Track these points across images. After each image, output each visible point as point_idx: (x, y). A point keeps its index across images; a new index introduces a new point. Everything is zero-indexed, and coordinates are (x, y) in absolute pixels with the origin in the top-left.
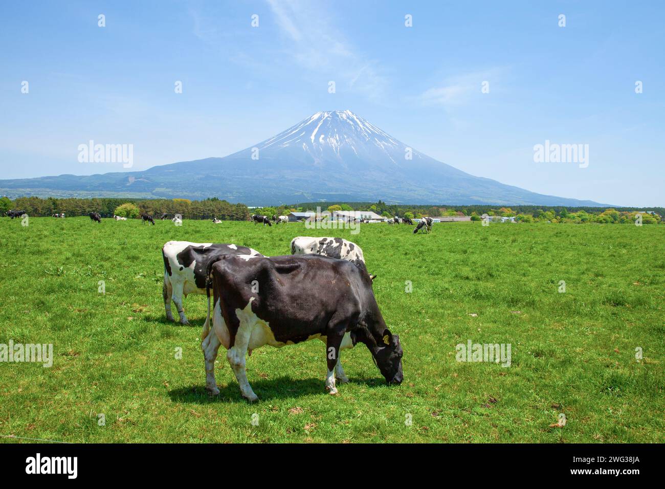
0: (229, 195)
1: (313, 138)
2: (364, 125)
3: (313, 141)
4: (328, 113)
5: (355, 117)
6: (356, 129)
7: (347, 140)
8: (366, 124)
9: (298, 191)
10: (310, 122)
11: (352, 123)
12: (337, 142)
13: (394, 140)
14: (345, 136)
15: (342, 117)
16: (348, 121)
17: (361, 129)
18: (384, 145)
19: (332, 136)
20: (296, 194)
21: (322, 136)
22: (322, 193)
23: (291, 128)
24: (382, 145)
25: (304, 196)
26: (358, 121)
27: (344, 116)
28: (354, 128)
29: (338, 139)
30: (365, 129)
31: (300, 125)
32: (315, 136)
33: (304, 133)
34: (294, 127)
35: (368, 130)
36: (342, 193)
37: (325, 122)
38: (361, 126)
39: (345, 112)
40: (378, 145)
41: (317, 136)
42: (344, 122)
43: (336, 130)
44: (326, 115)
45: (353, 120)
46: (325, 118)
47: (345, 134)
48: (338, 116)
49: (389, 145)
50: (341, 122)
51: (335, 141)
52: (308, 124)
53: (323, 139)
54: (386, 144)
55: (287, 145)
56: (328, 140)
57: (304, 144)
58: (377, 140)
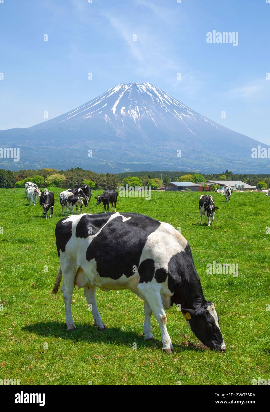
0: (36, 164)
1: (114, 109)
2: (163, 97)
3: (114, 113)
4: (128, 85)
5: (154, 89)
6: (155, 100)
7: (147, 112)
8: (165, 96)
9: (102, 161)
10: (111, 94)
11: (151, 95)
12: (138, 114)
13: (193, 111)
14: (146, 108)
15: (142, 90)
16: (148, 93)
17: (160, 101)
18: (182, 116)
19: (133, 108)
20: (101, 163)
21: (124, 108)
22: (125, 163)
23: (93, 100)
24: (180, 117)
25: (109, 166)
26: (157, 93)
27: (144, 88)
28: (153, 100)
29: (138, 110)
30: (164, 102)
31: (102, 97)
32: (116, 108)
33: (106, 105)
34: (96, 99)
35: (167, 102)
36: (144, 163)
37: (126, 94)
38: (161, 98)
39: (145, 84)
40: (176, 116)
41: (118, 108)
42: (144, 95)
43: (136, 102)
44: (127, 87)
45: (152, 92)
46: (125, 90)
47: (145, 105)
48: (138, 88)
49: (188, 116)
50: (141, 94)
51: (136, 113)
52: (109, 96)
53: (124, 110)
54: (185, 115)
55: (90, 117)
56: (129, 111)
57: (106, 116)
58: (175, 111)
